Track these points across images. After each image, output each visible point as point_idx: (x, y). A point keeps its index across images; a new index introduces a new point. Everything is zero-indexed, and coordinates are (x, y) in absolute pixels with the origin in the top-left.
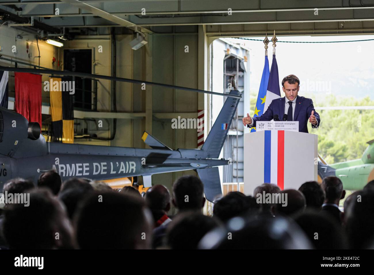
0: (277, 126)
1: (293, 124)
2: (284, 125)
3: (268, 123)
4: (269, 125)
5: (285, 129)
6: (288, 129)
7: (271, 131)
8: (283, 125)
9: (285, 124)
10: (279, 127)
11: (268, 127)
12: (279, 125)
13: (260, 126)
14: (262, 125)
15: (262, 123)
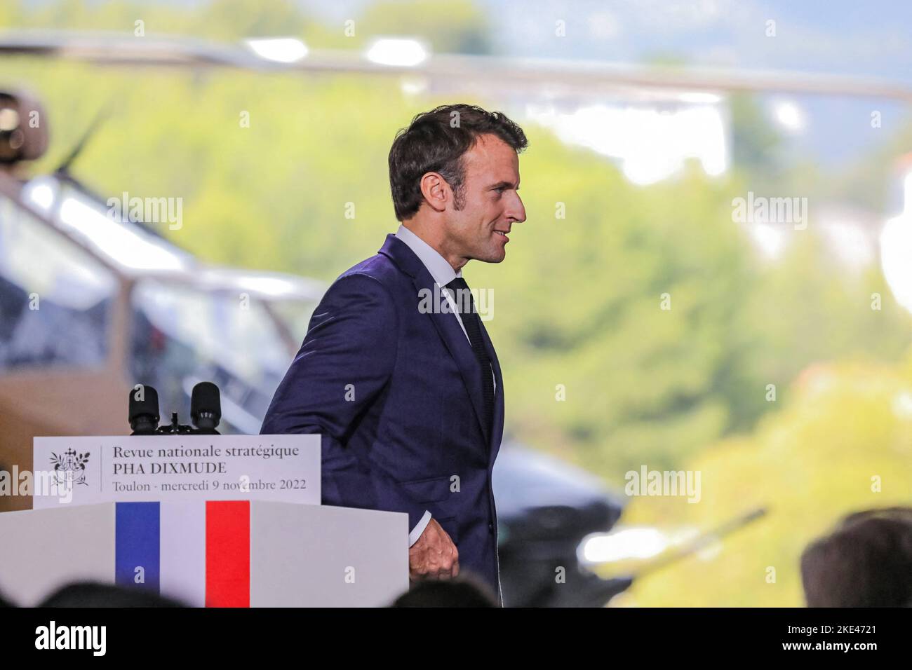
0: (178, 468)
2: (223, 458)
3: (117, 452)
4: (121, 461)
5: (227, 486)
8: (215, 460)
9: (231, 452)
10: (190, 472)
11: (116, 473)
12: (190, 464)
13: (57, 467)
14: (75, 461)
15: (72, 451)
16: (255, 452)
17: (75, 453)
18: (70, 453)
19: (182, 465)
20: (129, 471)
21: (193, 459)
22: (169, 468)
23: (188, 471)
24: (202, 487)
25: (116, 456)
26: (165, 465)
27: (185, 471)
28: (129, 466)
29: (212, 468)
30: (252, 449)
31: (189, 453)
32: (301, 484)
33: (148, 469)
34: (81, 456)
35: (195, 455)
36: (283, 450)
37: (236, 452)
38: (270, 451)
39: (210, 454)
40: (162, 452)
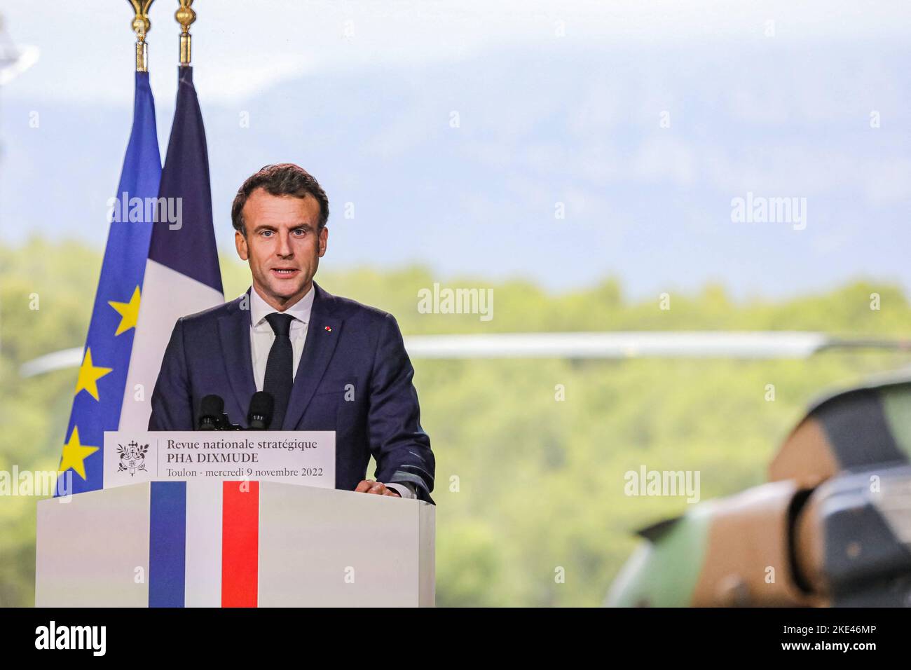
0: (219, 458)
1: (303, 446)
2: (256, 450)
3: (170, 444)
4: (173, 451)
5: (259, 473)
6: (279, 473)
7: (182, 486)
8: (249, 451)
9: (262, 445)
10: (229, 461)
11: (169, 461)
12: (229, 455)
13: (122, 456)
14: (137, 451)
15: (134, 443)
16: (281, 445)
17: (136, 445)
18: (133, 445)
19: (222, 455)
20: (180, 460)
21: (231, 451)
22: (212, 458)
23: (227, 460)
24: (238, 473)
25: (169, 447)
26: (209, 455)
27: (225, 460)
28: (180, 456)
29: (246, 458)
30: (279, 443)
31: (228, 445)
32: (318, 472)
33: (195, 458)
34: (142, 447)
35: (233, 447)
36: (305, 444)
37: (266, 445)
38: (294, 444)
39: (245, 446)
40: (207, 445)
